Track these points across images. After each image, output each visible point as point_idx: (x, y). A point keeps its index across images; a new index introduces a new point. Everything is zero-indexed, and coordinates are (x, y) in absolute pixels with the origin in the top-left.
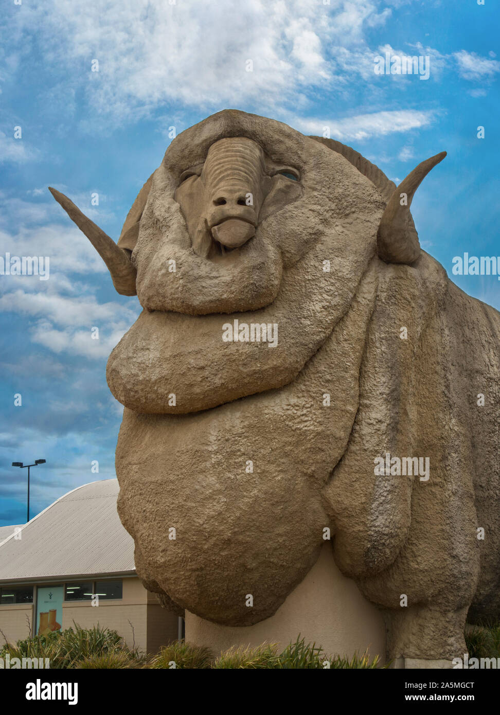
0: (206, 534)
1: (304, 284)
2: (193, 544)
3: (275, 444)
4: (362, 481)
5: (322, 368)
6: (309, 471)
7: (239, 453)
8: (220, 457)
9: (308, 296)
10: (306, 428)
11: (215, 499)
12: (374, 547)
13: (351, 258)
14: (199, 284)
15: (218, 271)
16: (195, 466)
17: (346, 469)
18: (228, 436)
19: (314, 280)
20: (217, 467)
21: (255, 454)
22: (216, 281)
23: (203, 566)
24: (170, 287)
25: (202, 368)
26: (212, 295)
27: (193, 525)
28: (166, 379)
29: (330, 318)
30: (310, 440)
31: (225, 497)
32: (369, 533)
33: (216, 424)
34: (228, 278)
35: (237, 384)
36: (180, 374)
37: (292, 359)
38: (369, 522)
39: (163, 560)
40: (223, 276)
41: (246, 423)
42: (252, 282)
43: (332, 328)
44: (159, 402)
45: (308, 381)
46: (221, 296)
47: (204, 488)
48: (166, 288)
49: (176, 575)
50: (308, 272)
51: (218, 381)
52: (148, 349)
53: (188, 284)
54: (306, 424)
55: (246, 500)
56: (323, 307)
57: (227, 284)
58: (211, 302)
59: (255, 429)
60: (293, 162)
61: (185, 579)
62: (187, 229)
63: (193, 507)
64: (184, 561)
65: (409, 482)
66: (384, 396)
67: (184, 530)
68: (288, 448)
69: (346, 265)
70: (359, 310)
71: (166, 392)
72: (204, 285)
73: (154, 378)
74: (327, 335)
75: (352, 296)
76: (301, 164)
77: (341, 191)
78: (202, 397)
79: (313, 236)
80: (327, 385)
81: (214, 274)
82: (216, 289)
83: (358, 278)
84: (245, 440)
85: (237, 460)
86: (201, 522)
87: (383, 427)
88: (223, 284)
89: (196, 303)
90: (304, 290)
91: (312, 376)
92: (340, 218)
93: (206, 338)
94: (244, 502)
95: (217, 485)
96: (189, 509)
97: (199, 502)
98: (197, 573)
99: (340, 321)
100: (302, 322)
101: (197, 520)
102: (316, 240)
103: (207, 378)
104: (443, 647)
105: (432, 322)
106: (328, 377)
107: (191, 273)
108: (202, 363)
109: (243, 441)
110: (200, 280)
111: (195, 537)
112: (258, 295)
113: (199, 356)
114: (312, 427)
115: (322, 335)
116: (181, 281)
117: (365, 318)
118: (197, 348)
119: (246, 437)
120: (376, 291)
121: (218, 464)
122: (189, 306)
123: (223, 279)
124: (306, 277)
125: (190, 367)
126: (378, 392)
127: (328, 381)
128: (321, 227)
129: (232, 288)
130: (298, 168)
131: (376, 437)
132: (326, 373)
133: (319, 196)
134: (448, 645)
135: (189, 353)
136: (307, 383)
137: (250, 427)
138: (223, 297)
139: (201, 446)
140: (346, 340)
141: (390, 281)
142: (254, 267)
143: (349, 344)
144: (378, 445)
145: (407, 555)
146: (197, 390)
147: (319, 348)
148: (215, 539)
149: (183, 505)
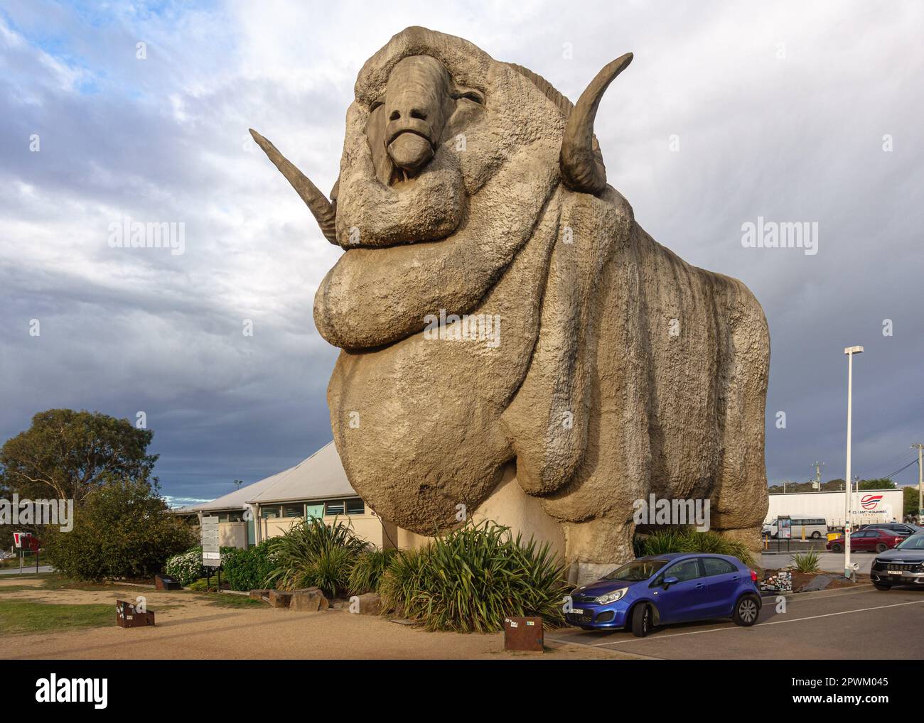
0: (394, 456)
1: (485, 211)
2: (383, 465)
3: (454, 371)
4: (539, 405)
5: (502, 296)
6: (488, 396)
7: (421, 380)
8: (404, 383)
9: (489, 222)
10: (485, 355)
11: (400, 423)
12: (548, 467)
13: (533, 183)
14: (379, 210)
15: (397, 195)
16: (383, 393)
17: (524, 394)
18: (412, 363)
19: (495, 206)
20: (401, 392)
21: (437, 380)
22: (395, 206)
23: (394, 485)
24: (353, 216)
25: (386, 297)
26: (391, 221)
27: (382, 448)
28: (355, 311)
29: (510, 244)
30: (488, 366)
31: (409, 421)
32: (545, 454)
33: (401, 353)
34: (406, 202)
35: (418, 311)
36: (366, 305)
37: (471, 285)
38: (545, 443)
39: (360, 480)
40: (402, 200)
41: (429, 351)
42: (429, 205)
43: (512, 255)
44: (352, 334)
45: (489, 309)
46: (400, 221)
47: (390, 413)
48: (350, 218)
49: (372, 493)
50: (490, 199)
51: (400, 309)
52: (340, 283)
53: (369, 211)
54: (484, 351)
55: (429, 424)
56: (503, 233)
57: (407, 209)
58: (391, 228)
59: (437, 357)
60: (478, 83)
61: (380, 496)
62: (372, 159)
63: (382, 431)
64: (378, 480)
65: (586, 409)
66: (562, 324)
67: (374, 452)
68: (467, 374)
69: (528, 191)
70: (540, 238)
71: (356, 324)
72: (384, 210)
73: (344, 311)
74: (507, 263)
75: (534, 223)
76: (486, 86)
77: (526, 114)
78: (387, 327)
79: (495, 161)
80: (506, 312)
81: (394, 199)
82: (395, 214)
83: (540, 205)
84: (427, 367)
85: (419, 387)
86: (389, 445)
87: (560, 354)
88: (402, 209)
89: (377, 230)
90: (485, 217)
91: (492, 304)
92: (525, 144)
93: (389, 266)
94: (426, 427)
95: (402, 410)
96: (378, 433)
97: (386, 426)
98: (390, 490)
99: (519, 249)
100: (482, 248)
101: (385, 443)
102: (498, 166)
103: (390, 307)
104: (613, 553)
105: (616, 256)
106: (507, 304)
107: (371, 199)
108: (384, 292)
109: (426, 368)
110: (379, 206)
111: (384, 459)
112: (438, 222)
113: (382, 285)
114: (490, 354)
115: (502, 262)
116: (363, 209)
117: (546, 247)
118: (380, 278)
119: (428, 364)
120: (558, 220)
121: (402, 391)
122: (372, 235)
123: (401, 203)
124: (488, 204)
125: (374, 296)
126: (557, 320)
127: (507, 308)
128: (504, 152)
129: (411, 213)
130: (483, 90)
131: (553, 363)
132: (505, 301)
133: (503, 119)
134: (617, 552)
135: (374, 283)
136: (487, 311)
137: (432, 354)
138: (402, 222)
139: (387, 375)
140: (526, 268)
141: (572, 210)
142: (432, 189)
143: (530, 272)
144: (555, 371)
145: (583, 475)
146: (382, 320)
147: (498, 276)
148: (402, 460)
149: (373, 430)
